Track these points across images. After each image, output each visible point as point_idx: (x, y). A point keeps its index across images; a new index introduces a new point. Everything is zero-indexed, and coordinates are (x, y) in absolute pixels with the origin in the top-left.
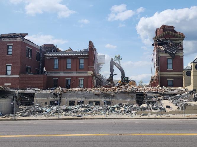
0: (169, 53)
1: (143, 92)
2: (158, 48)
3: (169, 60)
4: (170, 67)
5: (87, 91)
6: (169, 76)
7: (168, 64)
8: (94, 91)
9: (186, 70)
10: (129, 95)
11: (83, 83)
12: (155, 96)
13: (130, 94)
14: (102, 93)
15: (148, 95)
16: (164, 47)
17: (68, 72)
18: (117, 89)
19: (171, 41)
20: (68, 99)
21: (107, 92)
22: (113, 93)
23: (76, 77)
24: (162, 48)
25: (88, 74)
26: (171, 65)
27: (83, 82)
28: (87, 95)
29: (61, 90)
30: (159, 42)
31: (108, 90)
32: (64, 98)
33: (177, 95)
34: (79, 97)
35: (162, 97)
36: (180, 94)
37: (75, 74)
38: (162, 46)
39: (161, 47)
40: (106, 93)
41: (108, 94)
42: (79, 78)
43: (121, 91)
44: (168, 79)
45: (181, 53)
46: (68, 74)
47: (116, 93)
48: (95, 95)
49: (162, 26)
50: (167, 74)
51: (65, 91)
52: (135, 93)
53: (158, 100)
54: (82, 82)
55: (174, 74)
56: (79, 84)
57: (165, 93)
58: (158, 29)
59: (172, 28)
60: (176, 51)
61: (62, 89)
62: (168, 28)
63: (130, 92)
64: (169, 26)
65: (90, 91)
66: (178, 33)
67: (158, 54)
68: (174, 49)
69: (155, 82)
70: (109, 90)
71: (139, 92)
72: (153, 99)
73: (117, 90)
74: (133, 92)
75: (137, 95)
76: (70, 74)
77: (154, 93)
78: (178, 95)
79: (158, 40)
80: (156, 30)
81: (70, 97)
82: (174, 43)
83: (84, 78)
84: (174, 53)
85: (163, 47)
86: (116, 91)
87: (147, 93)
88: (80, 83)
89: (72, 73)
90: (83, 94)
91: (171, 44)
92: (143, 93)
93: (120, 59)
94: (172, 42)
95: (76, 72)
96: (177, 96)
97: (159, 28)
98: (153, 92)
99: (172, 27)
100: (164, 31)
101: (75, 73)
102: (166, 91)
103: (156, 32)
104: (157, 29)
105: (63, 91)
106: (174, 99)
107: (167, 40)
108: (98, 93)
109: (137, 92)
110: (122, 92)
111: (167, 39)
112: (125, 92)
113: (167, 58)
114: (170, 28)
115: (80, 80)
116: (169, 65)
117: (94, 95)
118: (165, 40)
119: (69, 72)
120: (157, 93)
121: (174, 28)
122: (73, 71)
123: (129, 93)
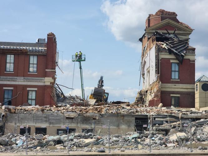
0: (175, 54)
1: (147, 114)
2: (159, 46)
3: (173, 65)
4: (175, 76)
5: (53, 110)
6: (173, 90)
7: (172, 71)
8: (64, 111)
9: (202, 82)
10: (123, 119)
11: (34, 97)
12: (167, 122)
13: (125, 118)
14: (79, 115)
15: (156, 119)
16: (167, 44)
17: (8, 77)
18: (105, 109)
19: (176, 35)
20: (18, 124)
21: (88, 114)
22: (97, 115)
23: (23, 88)
24: (164, 46)
25: (45, 82)
26: (177, 74)
27: (35, 95)
28: (53, 118)
29: (5, 108)
30: (158, 36)
31: (88, 111)
32: (12, 122)
33: (200, 119)
34: (39, 121)
35: (178, 123)
36: (205, 119)
37: (20, 81)
38: (164, 42)
39: (163, 44)
40: (85, 115)
41: (89, 117)
42: (28, 89)
43: (112, 113)
44: (171, 95)
45: (192, 55)
46: (9, 81)
47: (102, 116)
48: (67, 118)
49: (158, 12)
50: (171, 87)
51: (13, 111)
52: (133, 116)
53: (173, 128)
54: (33, 95)
55: (181, 87)
56: (28, 99)
57: (183, 116)
58: (152, 15)
59: (173, 16)
60: (185, 52)
61: (7, 106)
62: (168, 15)
63: (126, 115)
64: (169, 12)
65: (58, 111)
66: (181, 23)
67: (158, 54)
68: (182, 49)
69: (155, 99)
70: (91, 111)
71: (140, 114)
72: (166, 126)
73: (103, 110)
74: (130, 115)
75: (136, 119)
76: (12, 81)
77: (165, 117)
78: (202, 120)
79: (157, 33)
80: (149, 17)
81: (21, 120)
82: (180, 39)
83: (36, 89)
84: (183, 54)
85: (165, 44)
86: (103, 113)
87: (156, 115)
88: (30, 97)
89: (15, 80)
90: (45, 115)
91: (176, 39)
92: (147, 116)
93: (83, 59)
94: (177, 37)
95: (23, 78)
96: (201, 122)
97: (154, 14)
98: (165, 115)
99: (174, 13)
100: (162, 19)
101: (20, 79)
102: (184, 114)
103: (149, 20)
104: (150, 15)
105: (9, 110)
106: (197, 127)
107: (169, 34)
108: (72, 115)
109: (137, 114)
110: (112, 115)
111: (170, 32)
112: (118, 115)
113: (172, 61)
114: (170, 15)
115: (30, 93)
116: (173, 73)
117: (65, 118)
118: (166, 34)
119: (11, 77)
120: (171, 116)
121: (177, 15)
122: (17, 76)
123: (123, 116)
